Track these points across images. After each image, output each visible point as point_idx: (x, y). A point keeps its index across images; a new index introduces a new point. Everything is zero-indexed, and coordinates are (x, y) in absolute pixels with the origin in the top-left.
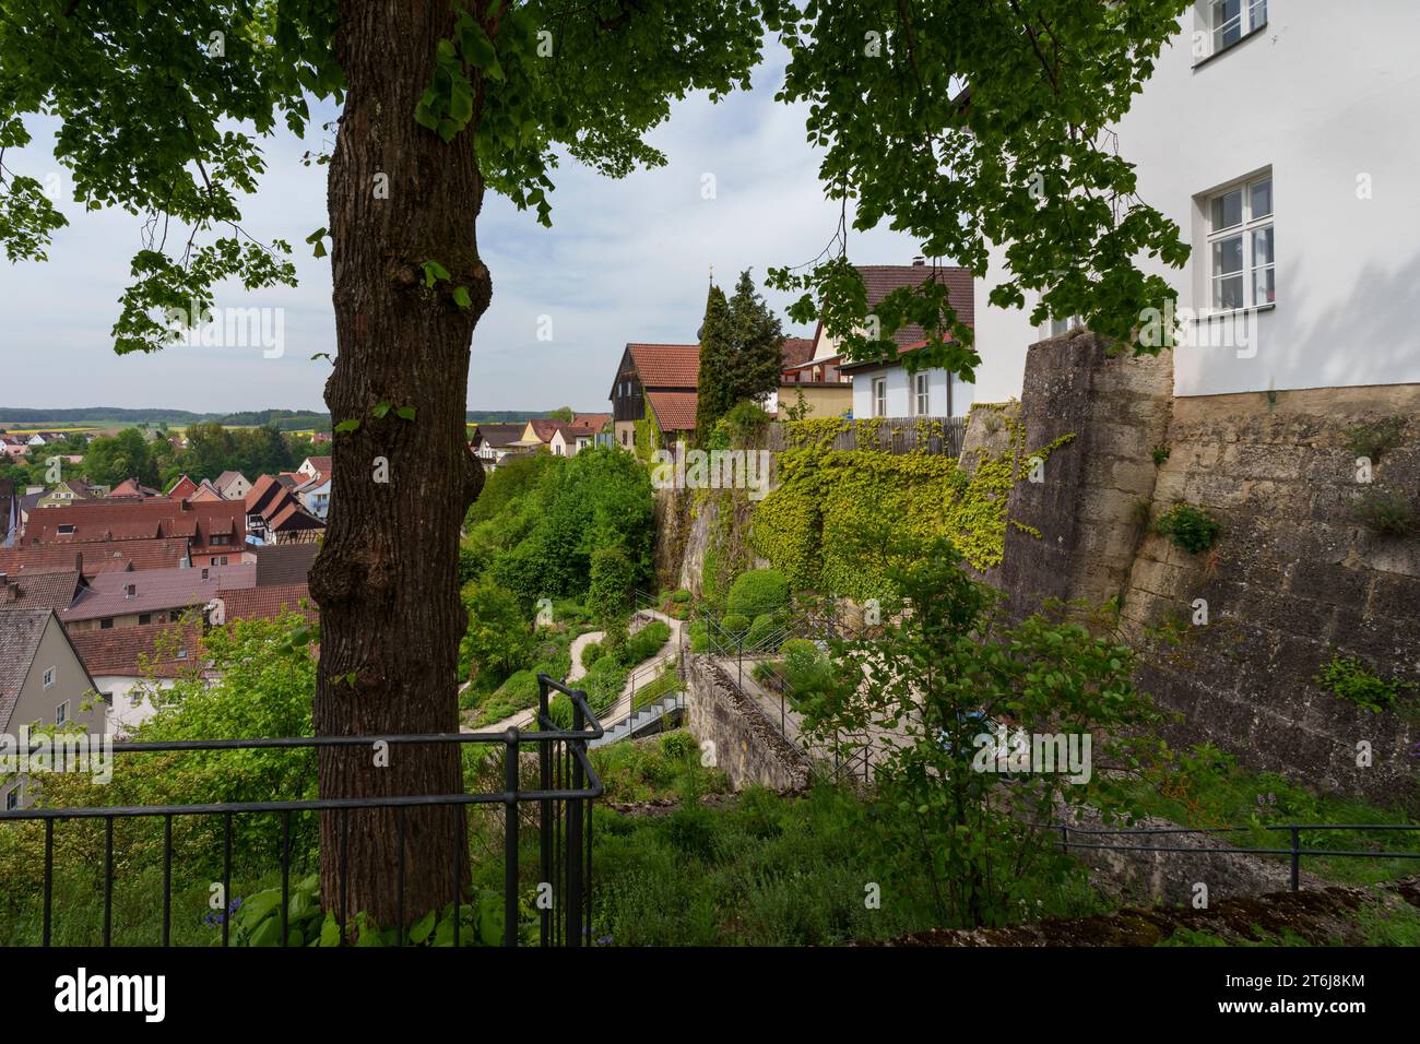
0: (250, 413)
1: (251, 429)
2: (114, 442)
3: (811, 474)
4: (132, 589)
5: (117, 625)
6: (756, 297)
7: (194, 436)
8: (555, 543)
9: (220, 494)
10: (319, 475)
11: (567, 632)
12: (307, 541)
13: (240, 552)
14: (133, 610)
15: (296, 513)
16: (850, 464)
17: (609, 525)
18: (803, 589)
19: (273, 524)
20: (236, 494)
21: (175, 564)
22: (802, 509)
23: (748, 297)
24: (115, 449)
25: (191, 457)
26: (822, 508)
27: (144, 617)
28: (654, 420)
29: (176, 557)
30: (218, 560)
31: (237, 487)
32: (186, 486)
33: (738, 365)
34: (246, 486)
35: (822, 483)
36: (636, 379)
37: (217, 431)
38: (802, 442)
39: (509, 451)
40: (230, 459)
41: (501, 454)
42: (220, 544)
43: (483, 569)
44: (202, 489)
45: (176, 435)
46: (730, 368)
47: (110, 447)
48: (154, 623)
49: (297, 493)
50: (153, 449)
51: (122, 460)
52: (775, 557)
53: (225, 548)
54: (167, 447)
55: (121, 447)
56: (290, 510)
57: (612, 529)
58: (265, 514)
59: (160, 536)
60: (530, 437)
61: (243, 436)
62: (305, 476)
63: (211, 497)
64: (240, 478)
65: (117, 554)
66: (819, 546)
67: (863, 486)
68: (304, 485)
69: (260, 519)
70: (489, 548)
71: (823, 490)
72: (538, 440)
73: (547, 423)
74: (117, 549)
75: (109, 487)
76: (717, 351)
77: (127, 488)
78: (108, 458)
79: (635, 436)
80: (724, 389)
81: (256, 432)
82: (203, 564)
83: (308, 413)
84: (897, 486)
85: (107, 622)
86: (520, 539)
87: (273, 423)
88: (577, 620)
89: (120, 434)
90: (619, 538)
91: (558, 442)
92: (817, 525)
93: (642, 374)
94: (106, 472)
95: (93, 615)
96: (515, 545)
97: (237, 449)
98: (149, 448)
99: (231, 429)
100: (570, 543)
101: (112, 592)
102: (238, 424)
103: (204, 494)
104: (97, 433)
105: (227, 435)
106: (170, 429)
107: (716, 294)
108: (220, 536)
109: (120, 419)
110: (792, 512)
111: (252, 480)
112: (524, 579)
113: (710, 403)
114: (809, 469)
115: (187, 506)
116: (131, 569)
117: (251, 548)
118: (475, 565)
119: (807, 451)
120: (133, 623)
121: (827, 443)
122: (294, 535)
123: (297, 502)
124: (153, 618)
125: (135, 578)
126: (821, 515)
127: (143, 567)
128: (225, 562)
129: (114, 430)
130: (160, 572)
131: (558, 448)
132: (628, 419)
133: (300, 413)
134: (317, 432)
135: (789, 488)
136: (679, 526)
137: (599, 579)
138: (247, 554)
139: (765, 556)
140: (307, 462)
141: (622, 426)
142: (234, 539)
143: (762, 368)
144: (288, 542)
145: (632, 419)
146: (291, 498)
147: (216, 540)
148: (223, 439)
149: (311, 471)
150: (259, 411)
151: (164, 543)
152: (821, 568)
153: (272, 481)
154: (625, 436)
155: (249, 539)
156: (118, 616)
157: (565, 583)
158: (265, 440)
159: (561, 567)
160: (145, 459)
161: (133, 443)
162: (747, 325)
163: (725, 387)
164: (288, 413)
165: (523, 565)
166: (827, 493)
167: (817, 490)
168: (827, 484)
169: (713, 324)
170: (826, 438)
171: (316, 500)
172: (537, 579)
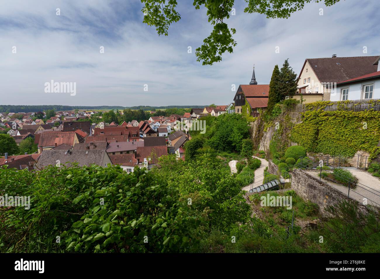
0: (136, 107)
1: (137, 110)
2: (108, 113)
3: (316, 118)
4: (118, 146)
5: (116, 154)
6: (289, 68)
7: (125, 112)
8: (222, 137)
9: (133, 125)
10: (154, 121)
11: (227, 160)
12: (153, 136)
13: (139, 138)
14: (119, 151)
15: (150, 130)
16: (333, 115)
17: (238, 133)
18: (311, 151)
19: (145, 132)
20: (136, 125)
21: (126, 141)
22: (311, 129)
23: (287, 67)
24: (108, 115)
25: (125, 117)
26: (319, 128)
27: (121, 152)
28: (249, 106)
29: (126, 139)
30: (134, 140)
31: (136, 124)
32: (125, 123)
33: (284, 88)
34: (138, 124)
35: (320, 121)
36: (242, 95)
37: (130, 111)
38: (311, 109)
39: (200, 115)
40: (133, 117)
41: (198, 116)
42: (134, 137)
43: (203, 144)
44: (129, 124)
45: (121, 112)
46: (281, 89)
47: (107, 115)
48: (124, 154)
49: (149, 125)
50: (116, 115)
51: (110, 117)
52: (300, 143)
53: (136, 137)
54: (119, 115)
55: (110, 114)
56: (148, 129)
57: (239, 134)
58: (143, 130)
59: (122, 134)
60: (205, 112)
61: (135, 112)
62: (150, 121)
63: (131, 126)
64: (136, 121)
65: (114, 138)
66: (317, 139)
67: (339, 122)
68: (151, 123)
69: (142, 131)
70: (204, 138)
71: (321, 123)
72: (207, 112)
73: (209, 108)
74: (114, 137)
75: (109, 123)
76: (277, 84)
77: (113, 124)
78: (107, 117)
79: (241, 110)
80: (278, 95)
81: (138, 111)
82: (131, 141)
83: (149, 107)
84: (356, 121)
85: (114, 153)
86: (211, 136)
87: (141, 109)
88: (228, 157)
89: (109, 112)
90: (241, 136)
91: (213, 113)
92: (317, 133)
93: (244, 93)
94: (107, 120)
95: (111, 152)
96: (210, 138)
97: (134, 115)
98: (115, 114)
99: (132, 110)
100: (226, 138)
101: (114, 147)
102: (133, 109)
103: (129, 125)
104: (104, 112)
105: (132, 112)
106: (119, 110)
107: (277, 67)
108: (134, 135)
109: (108, 108)
110: (308, 129)
111: (139, 122)
112: (213, 146)
113: (274, 99)
114: (314, 117)
115: (127, 128)
116: (117, 142)
117: (141, 138)
118: (201, 143)
119: (314, 111)
120: (119, 154)
121: (322, 109)
122: (150, 135)
123: (150, 127)
124: (123, 152)
125: (118, 143)
126: (318, 130)
127: (119, 141)
128: (136, 141)
129: (108, 111)
130: (123, 142)
131: (213, 114)
132: (239, 106)
133: (147, 106)
134: (151, 111)
135: (307, 122)
136: (258, 134)
137: (245, 147)
138: (140, 139)
139: (296, 142)
140: (151, 118)
141: (237, 108)
142: (137, 135)
143: (292, 88)
144: (149, 136)
145: (241, 105)
146: (148, 126)
147: (133, 136)
148: (131, 113)
149: (152, 120)
150: (138, 106)
151: (123, 136)
152: (317, 146)
153: (144, 122)
154: (238, 110)
155: (140, 136)
156: (116, 152)
157: (224, 148)
158: (140, 113)
159: (223, 144)
160: (115, 117)
161: (112, 114)
162: (287, 76)
163: (279, 94)
164: (144, 107)
165: (213, 143)
166: (322, 124)
167: (318, 123)
168: (322, 121)
169: (276, 76)
170: (322, 107)
171: (154, 127)
172: (217, 147)
